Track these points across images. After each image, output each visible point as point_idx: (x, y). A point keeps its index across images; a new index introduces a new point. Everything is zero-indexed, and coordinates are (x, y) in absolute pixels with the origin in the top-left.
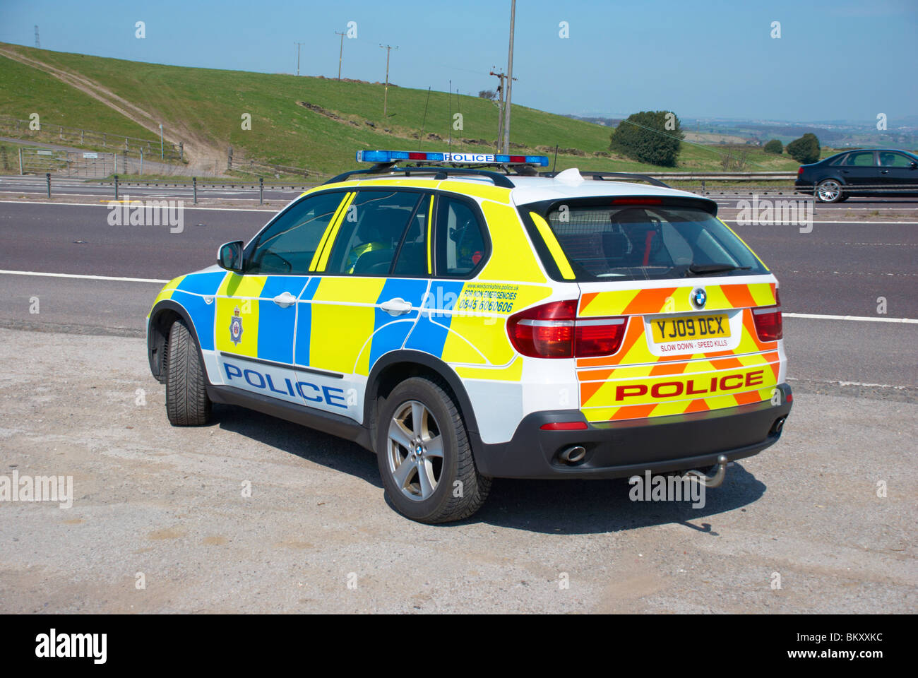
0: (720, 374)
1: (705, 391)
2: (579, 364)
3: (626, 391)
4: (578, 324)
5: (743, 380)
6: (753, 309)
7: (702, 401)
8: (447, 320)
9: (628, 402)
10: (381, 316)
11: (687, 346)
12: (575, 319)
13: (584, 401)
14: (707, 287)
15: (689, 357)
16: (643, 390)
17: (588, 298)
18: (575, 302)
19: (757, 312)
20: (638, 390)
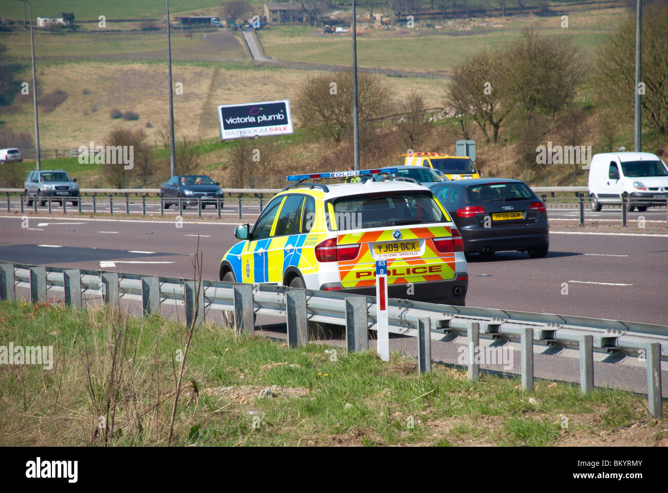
0: (412, 266)
1: (404, 274)
2: (339, 264)
3: (361, 274)
4: (338, 248)
5: (428, 270)
6: (433, 239)
7: (403, 278)
8: (300, 250)
9: (362, 279)
10: (286, 253)
11: (393, 255)
12: (336, 246)
13: (342, 279)
14: (401, 230)
15: (393, 260)
16: (370, 274)
17: (341, 237)
18: (336, 239)
19: (435, 240)
20: (367, 274)
